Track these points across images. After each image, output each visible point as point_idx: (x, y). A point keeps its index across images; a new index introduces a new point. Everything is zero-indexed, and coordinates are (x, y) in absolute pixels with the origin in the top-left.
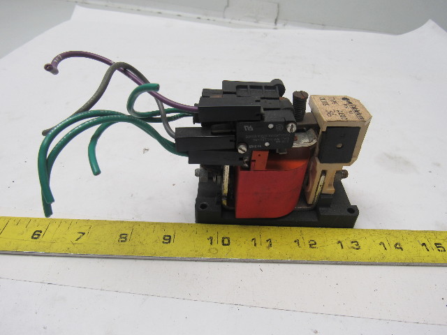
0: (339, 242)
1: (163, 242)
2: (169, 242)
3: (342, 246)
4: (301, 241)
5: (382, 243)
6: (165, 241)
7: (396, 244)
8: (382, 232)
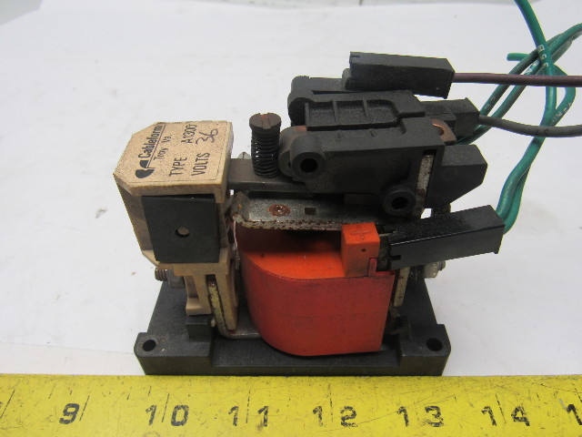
0: (403, 410)
1: (62, 421)
2: (73, 420)
3: (406, 416)
4: (326, 409)
5: (487, 410)
6: (66, 418)
7: (517, 410)
8: (487, 381)
